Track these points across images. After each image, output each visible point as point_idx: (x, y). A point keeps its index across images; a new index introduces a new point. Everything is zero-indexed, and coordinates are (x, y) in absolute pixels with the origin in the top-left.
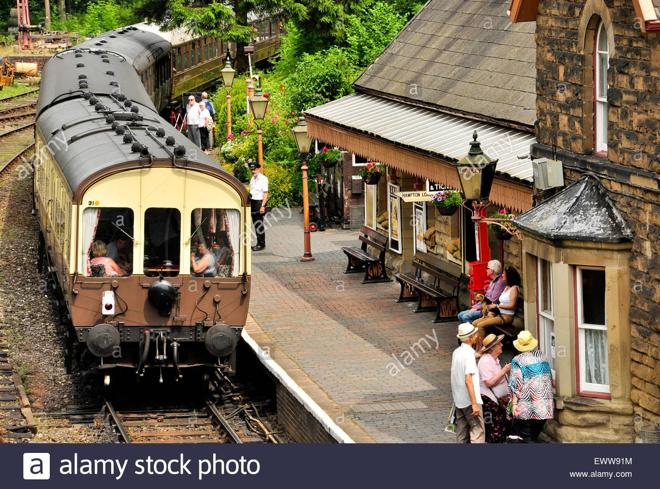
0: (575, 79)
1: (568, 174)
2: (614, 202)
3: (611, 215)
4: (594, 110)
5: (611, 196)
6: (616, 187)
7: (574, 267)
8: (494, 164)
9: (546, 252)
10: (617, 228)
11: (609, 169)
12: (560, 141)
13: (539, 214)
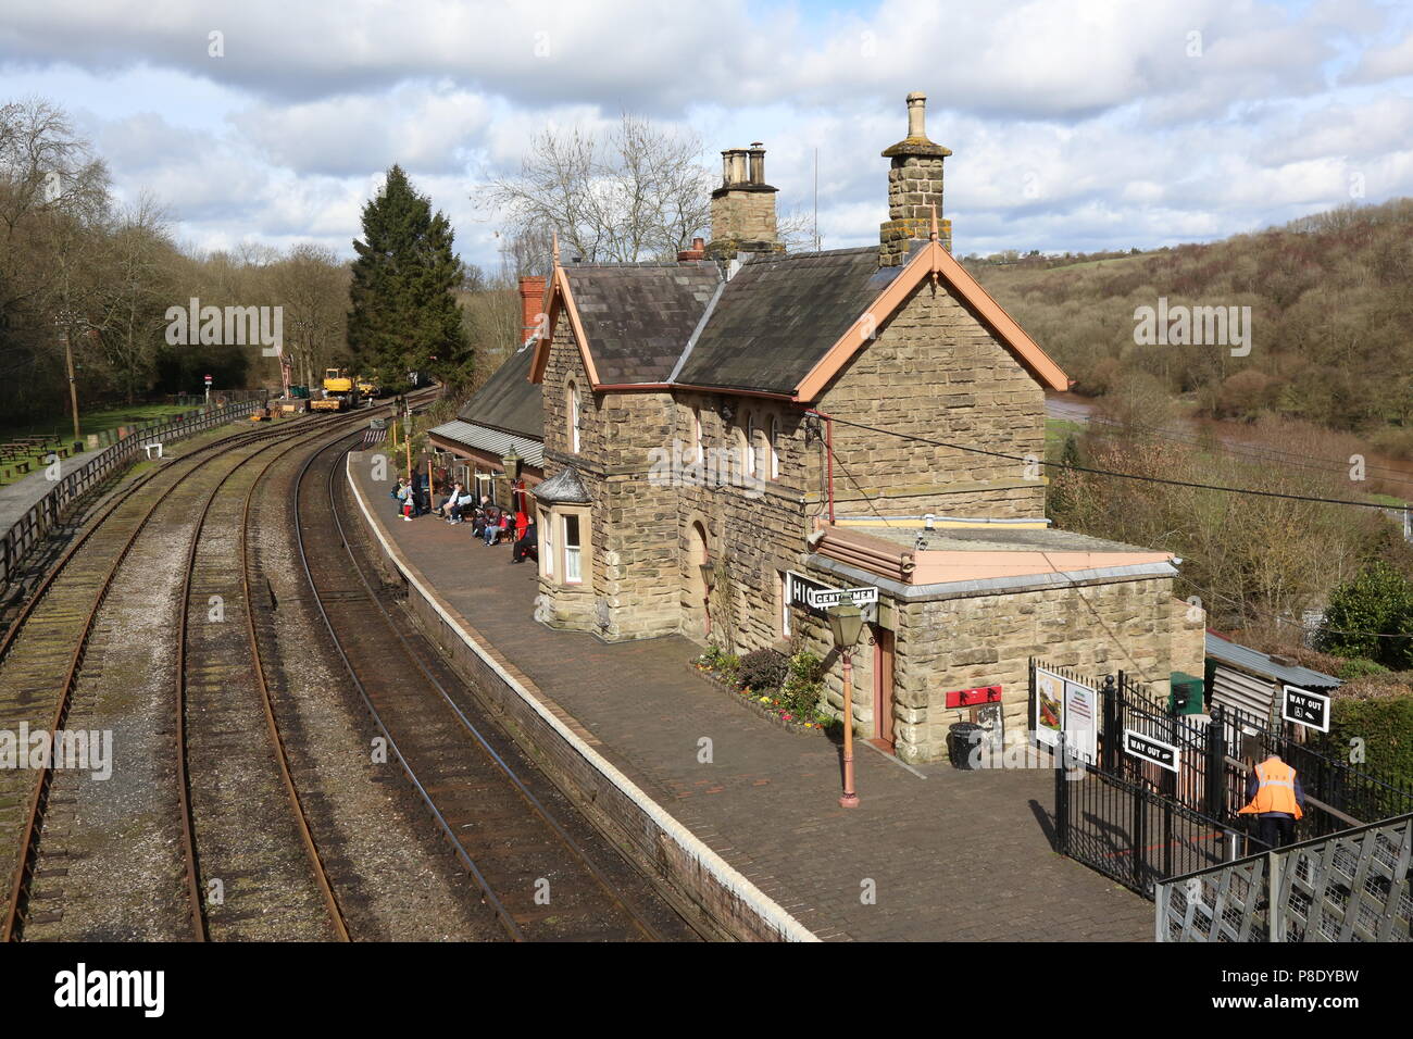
0: (563, 414)
1: (560, 465)
2: (583, 480)
3: (582, 487)
4: (573, 431)
5: (581, 477)
6: (584, 472)
7: (562, 515)
8: (523, 459)
10: (584, 494)
11: (580, 463)
12: (556, 447)
13: (544, 487)
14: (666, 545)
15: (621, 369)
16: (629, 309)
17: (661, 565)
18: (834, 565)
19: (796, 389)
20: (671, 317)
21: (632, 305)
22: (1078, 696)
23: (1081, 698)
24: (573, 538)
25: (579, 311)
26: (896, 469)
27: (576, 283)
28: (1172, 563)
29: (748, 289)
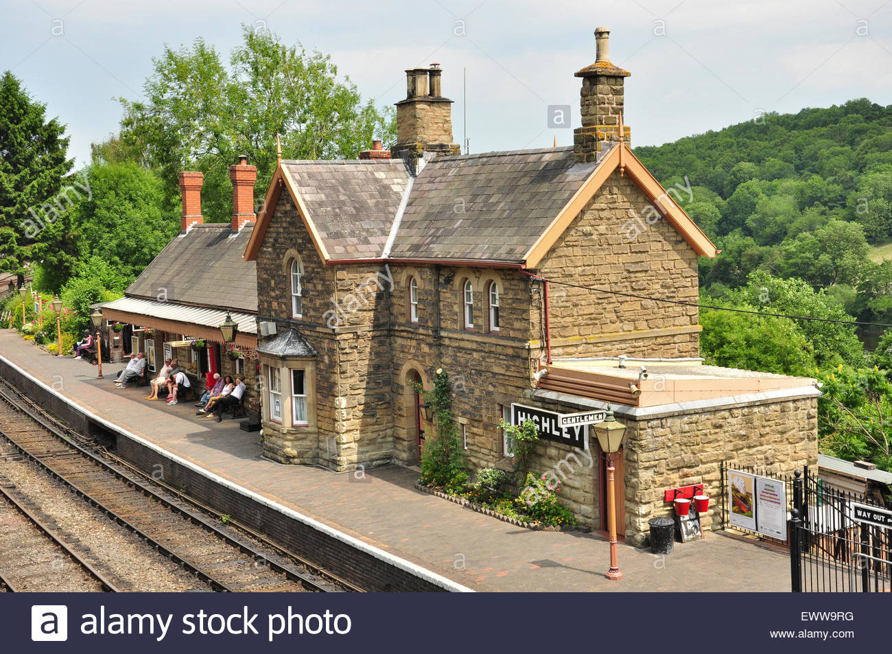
0: (282, 286)
1: (279, 328)
2: (306, 339)
3: (306, 345)
4: (291, 299)
5: (305, 337)
6: (307, 333)
7: (290, 369)
8: (237, 326)
9: (276, 364)
10: (310, 351)
11: (304, 325)
12: (273, 313)
13: (270, 346)
14: (382, 390)
15: (345, 247)
16: (342, 198)
17: (378, 407)
18: (559, 396)
19: (524, 258)
20: (377, 204)
21: (345, 195)
22: (767, 488)
23: (770, 489)
24: (299, 388)
25: (304, 200)
26: (593, 320)
27: (297, 177)
28: (816, 386)
29: (440, 182)
